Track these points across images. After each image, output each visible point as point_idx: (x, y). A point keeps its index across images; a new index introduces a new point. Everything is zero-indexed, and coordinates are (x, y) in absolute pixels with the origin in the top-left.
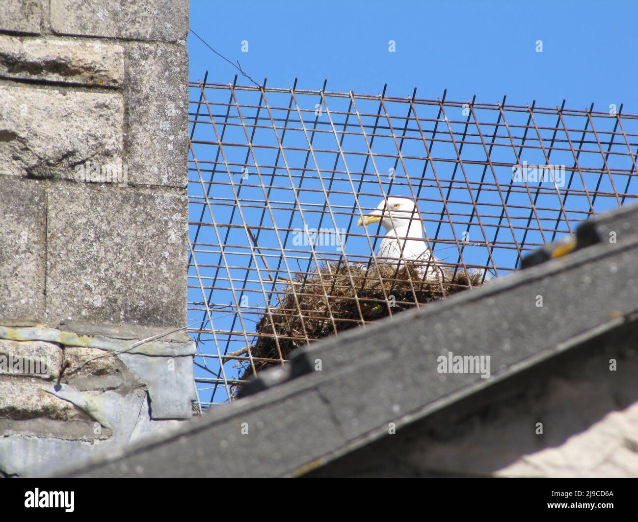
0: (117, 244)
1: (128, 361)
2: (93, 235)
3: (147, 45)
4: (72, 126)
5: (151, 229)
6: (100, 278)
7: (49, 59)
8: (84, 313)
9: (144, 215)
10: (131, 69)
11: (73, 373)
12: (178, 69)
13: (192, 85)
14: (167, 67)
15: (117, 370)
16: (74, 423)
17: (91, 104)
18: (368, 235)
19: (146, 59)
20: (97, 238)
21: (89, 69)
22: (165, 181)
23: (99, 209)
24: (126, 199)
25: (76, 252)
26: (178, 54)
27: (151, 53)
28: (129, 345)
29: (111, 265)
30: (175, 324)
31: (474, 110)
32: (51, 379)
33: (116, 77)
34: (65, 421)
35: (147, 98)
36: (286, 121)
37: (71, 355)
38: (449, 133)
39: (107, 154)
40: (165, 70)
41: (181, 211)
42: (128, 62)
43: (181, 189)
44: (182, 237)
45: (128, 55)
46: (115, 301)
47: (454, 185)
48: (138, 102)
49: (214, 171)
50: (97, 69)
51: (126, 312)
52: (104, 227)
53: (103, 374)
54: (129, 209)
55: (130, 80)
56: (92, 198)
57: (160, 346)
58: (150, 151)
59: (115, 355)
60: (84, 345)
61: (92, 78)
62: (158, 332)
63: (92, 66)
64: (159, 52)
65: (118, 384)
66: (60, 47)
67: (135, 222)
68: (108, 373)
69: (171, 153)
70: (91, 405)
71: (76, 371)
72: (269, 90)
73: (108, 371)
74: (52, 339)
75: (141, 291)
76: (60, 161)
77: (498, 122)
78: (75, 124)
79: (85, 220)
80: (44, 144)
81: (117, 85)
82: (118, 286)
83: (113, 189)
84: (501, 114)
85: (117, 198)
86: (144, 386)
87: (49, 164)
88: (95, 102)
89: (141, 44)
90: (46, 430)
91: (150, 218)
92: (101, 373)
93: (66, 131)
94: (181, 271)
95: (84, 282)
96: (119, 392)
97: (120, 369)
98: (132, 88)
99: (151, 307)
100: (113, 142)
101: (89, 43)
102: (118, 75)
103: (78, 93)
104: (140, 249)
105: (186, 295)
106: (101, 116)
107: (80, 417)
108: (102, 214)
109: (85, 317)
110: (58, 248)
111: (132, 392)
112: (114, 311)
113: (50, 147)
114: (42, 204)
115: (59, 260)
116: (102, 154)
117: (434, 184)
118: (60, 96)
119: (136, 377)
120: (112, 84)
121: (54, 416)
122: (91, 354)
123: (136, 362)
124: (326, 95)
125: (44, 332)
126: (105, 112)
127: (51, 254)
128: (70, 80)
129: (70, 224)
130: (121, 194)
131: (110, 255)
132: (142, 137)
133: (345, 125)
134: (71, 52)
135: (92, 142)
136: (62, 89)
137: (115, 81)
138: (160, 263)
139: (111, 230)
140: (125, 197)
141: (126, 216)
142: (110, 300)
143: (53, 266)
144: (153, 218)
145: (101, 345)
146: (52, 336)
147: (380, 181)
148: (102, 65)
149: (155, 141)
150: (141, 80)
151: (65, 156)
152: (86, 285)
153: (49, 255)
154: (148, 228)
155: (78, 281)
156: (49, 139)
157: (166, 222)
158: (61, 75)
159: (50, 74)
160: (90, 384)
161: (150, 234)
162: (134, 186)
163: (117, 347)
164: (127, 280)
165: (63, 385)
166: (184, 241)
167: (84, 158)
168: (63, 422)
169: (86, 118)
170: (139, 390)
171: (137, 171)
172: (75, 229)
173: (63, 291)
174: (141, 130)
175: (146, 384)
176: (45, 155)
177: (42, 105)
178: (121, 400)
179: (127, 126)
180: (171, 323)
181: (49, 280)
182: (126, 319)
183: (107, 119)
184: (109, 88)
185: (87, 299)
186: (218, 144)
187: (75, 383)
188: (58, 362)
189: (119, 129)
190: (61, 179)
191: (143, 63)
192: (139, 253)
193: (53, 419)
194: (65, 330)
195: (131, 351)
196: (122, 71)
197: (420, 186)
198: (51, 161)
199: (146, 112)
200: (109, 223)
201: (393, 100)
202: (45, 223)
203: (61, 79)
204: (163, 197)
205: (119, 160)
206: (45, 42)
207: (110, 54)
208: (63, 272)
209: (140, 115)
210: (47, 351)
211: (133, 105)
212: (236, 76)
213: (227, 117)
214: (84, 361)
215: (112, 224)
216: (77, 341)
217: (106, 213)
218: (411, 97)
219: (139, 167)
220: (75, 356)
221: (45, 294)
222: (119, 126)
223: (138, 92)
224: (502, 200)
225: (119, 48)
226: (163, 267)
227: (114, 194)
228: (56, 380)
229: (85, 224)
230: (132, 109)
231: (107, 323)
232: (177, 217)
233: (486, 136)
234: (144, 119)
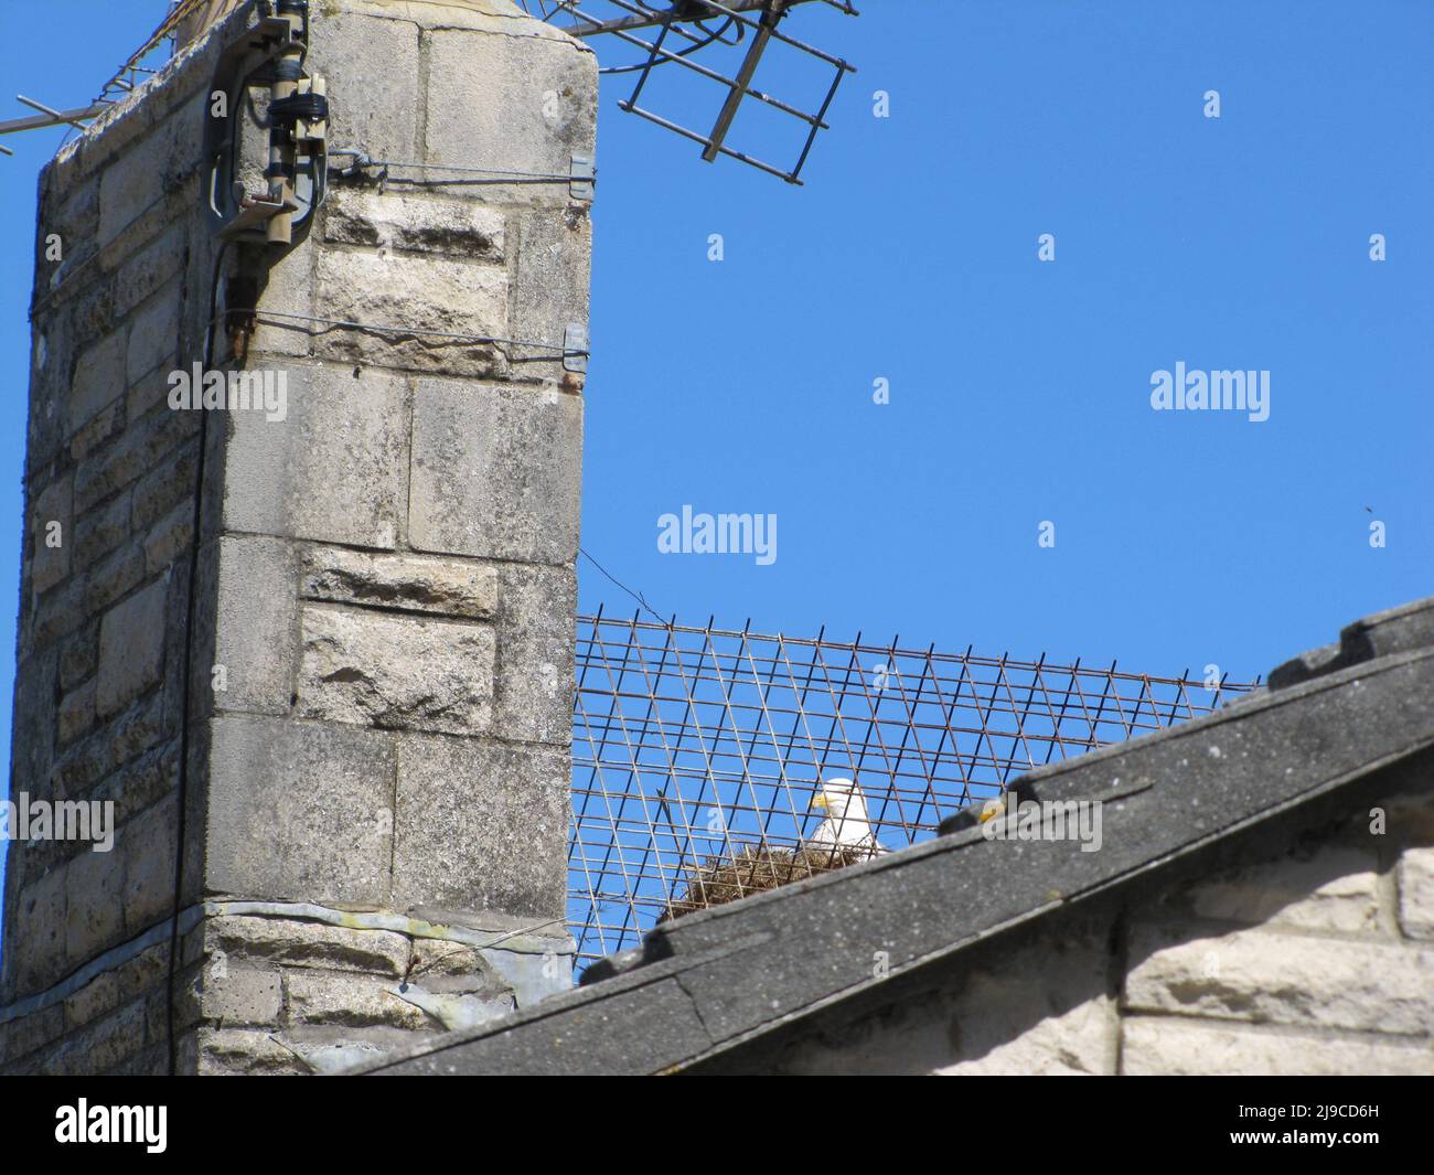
0: (483, 814)
1: (492, 959)
2: (452, 801)
3: (527, 568)
4: (430, 665)
5: (525, 796)
6: (460, 855)
7: (405, 582)
8: (438, 897)
9: (517, 779)
10: (506, 597)
11: (423, 971)
12: (564, 599)
13: (582, 620)
14: (551, 596)
15: (478, 969)
16: (423, 1033)
17: (456, 639)
18: (795, 813)
19: (525, 585)
20: (458, 805)
21: (454, 595)
22: (544, 737)
23: (461, 769)
24: (495, 758)
25: (431, 821)
26: (565, 580)
27: (531, 578)
28: (494, 938)
29: (475, 839)
30: (551, 915)
31: (932, 662)
32: (395, 977)
33: (486, 607)
34: (412, 1030)
35: (525, 633)
36: (699, 668)
37: (421, 949)
38: (900, 689)
39: (474, 701)
40: (548, 600)
41: (562, 775)
42: (503, 587)
43: (564, 747)
44: (563, 806)
45: (503, 579)
46: (478, 883)
47: (905, 754)
48: (514, 637)
49: (607, 728)
50: (464, 595)
51: (490, 898)
52: (467, 791)
53: (460, 974)
54: (498, 770)
55: (504, 610)
56: (452, 755)
57: (531, 941)
58: (526, 699)
59: (475, 950)
60: (437, 936)
61: (457, 606)
62: (529, 923)
63: (458, 591)
64: (541, 577)
65: (479, 987)
66: (419, 567)
67: (506, 787)
68: (465, 973)
69: (552, 702)
70: (444, 1011)
71: (427, 969)
72: (678, 630)
73: (467, 970)
74: (399, 928)
75: (510, 872)
76: (414, 707)
77: (961, 678)
78: (435, 663)
79: (443, 782)
80: (396, 686)
81: (488, 616)
82: (482, 865)
83: (478, 745)
84: (965, 667)
85: (483, 756)
86: (511, 989)
87: (401, 712)
88: (460, 636)
89: (519, 566)
90: (388, 1041)
91: (524, 783)
92: (457, 972)
93: (423, 671)
94: (560, 849)
95: (440, 859)
96: (480, 997)
97: (482, 967)
98: (507, 620)
99: (522, 891)
100: (482, 685)
101: (455, 564)
102: (489, 604)
103: (440, 625)
104: (511, 819)
105: (566, 879)
106: (467, 653)
107: (430, 1025)
108: (465, 775)
109: (440, 902)
110: (409, 816)
111: (496, 997)
112: (476, 896)
113: (403, 690)
114: (392, 760)
115: (410, 830)
116: (467, 701)
117: (880, 751)
118: (418, 627)
119: (501, 979)
120: (482, 615)
121: (397, 1024)
122: (446, 947)
123: (501, 959)
124: (750, 638)
125: (388, 919)
126: (472, 649)
127: (401, 824)
128: (431, 608)
129: (424, 787)
130: (489, 751)
131: (473, 827)
132: (517, 681)
133: (772, 675)
134: (433, 574)
135: (455, 686)
136: (420, 619)
137: (485, 611)
138: (534, 838)
139: (475, 795)
140: (494, 756)
141: (494, 778)
142: (471, 882)
143: (402, 838)
144: (528, 782)
145: (458, 937)
146: (398, 924)
147: (812, 746)
148: (470, 591)
149: (533, 687)
150: (518, 611)
151: (421, 702)
152: (442, 863)
153: (397, 825)
154: (521, 795)
155: (432, 857)
156: (402, 680)
157: (544, 788)
158: (420, 602)
159: (406, 601)
160: (444, 985)
161: (524, 802)
162: (505, 742)
163: (478, 940)
164: (493, 857)
165: (410, 985)
166: (564, 811)
167: (445, 705)
168: (410, 1032)
169: (449, 656)
170: (505, 994)
171: (509, 723)
172: (430, 793)
173: (414, 869)
174: (515, 672)
175: (514, 987)
176: (397, 699)
177: (394, 638)
178: (481, 1007)
179: (499, 667)
180: (546, 913)
181: (397, 855)
182: (491, 907)
183: (475, 658)
184: (478, 620)
185: (442, 880)
186: (613, 694)
187: (424, 984)
188: (405, 956)
189: (489, 671)
190: (415, 731)
191: (521, 589)
192: (510, 825)
193: (396, 1027)
194: (414, 917)
195: (496, 946)
196: (495, 599)
197: (863, 754)
198: (404, 708)
199: (523, 650)
200: (473, 787)
201: (831, 646)
202: (393, 784)
203: (420, 607)
204: (540, 756)
205: (488, 709)
206: (401, 561)
207: (480, 577)
208: (414, 846)
209: (516, 654)
210: (392, 943)
211: (507, 642)
212: (638, 611)
213: (625, 661)
214: (437, 956)
215: (477, 788)
216: (429, 931)
217: (470, 775)
218: (854, 644)
219: (512, 719)
220: (427, 950)
221: (391, 872)
222: (489, 667)
223: (514, 625)
224: (963, 774)
225: (492, 570)
226: (538, 842)
227: (480, 751)
228: (402, 979)
229: (444, 787)
230: (506, 646)
231: (467, 910)
232: (558, 781)
233: (947, 694)
234: (520, 660)
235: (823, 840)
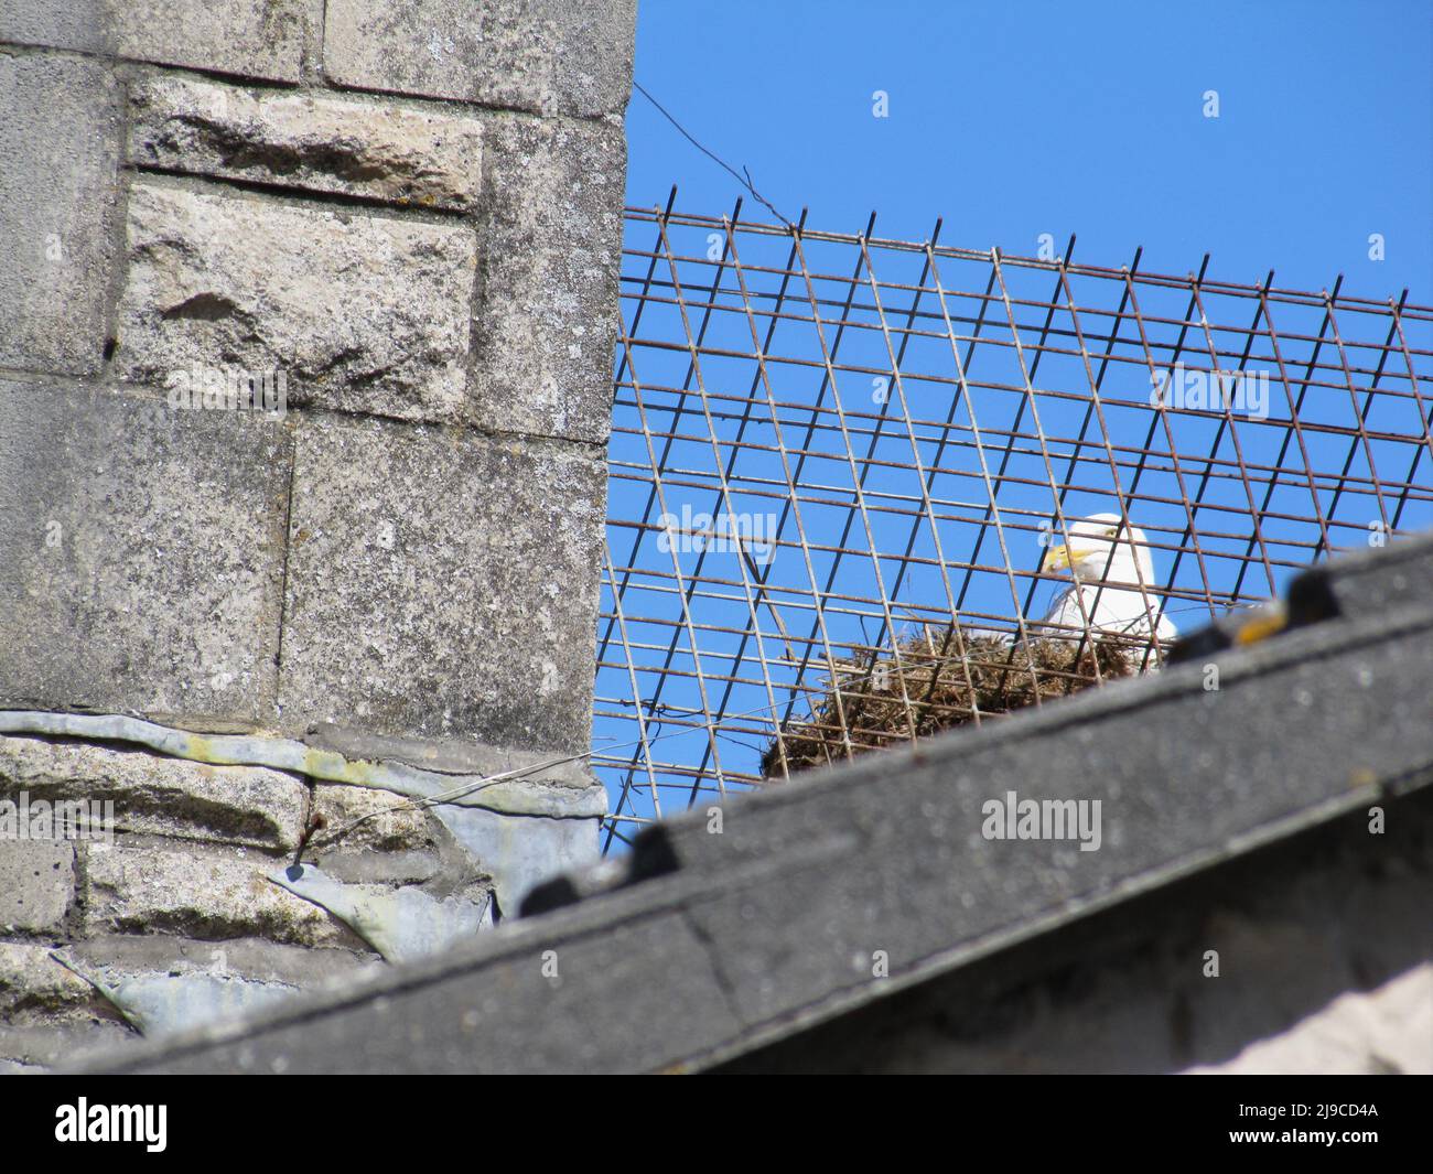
0: (445, 562)
1: (454, 823)
2: (391, 539)
3: (536, 122)
4: (358, 293)
5: (523, 533)
6: (402, 636)
7: (315, 141)
8: (361, 710)
9: (508, 499)
10: (496, 173)
11: (329, 841)
12: (602, 179)
13: (636, 214)
14: (578, 173)
15: (429, 842)
16: (328, 954)
17: (406, 246)
18: (1011, 572)
19: (532, 153)
20: (400, 545)
21: (403, 168)
22: (559, 426)
23: (408, 481)
24: (469, 462)
25: (351, 572)
26: (604, 145)
27: (543, 139)
28: (459, 786)
29: (429, 608)
30: (564, 746)
31: (1270, 305)
32: (279, 852)
33: (461, 189)
34: (308, 947)
35: (529, 239)
36: (847, 306)
37: (328, 802)
38: (1209, 353)
39: (434, 359)
40: (573, 180)
41: (590, 496)
42: (492, 156)
43: (595, 445)
44: (589, 553)
45: (492, 140)
46: (434, 687)
47: (1215, 469)
48: (510, 246)
49: (679, 411)
50: (420, 169)
51: (455, 713)
52: (418, 521)
53: (398, 848)
54: (475, 484)
55: (493, 196)
56: (394, 456)
57: (527, 792)
58: (529, 358)
59: (425, 807)
60: (357, 781)
61: (409, 188)
62: (523, 760)
63: (411, 161)
64: (562, 139)
65: (430, 873)
66: (342, 115)
67: (488, 516)
68: (407, 847)
69: (576, 365)
70: (365, 915)
71: (337, 838)
72: (812, 236)
73: (409, 842)
74: (288, 764)
75: (492, 668)
76: (327, 369)
77: (1322, 334)
78: (365, 289)
79: (375, 504)
80: (294, 330)
81: (463, 206)
82: (441, 654)
83: (441, 439)
84: (1328, 317)
85: (449, 459)
86: (487, 879)
87: (302, 375)
88: (413, 242)
89: (524, 119)
90: (264, 965)
91: (523, 509)
92: (392, 845)
93: (343, 302)
94: (584, 628)
95: (367, 642)
96: (432, 892)
97: (436, 838)
98: (497, 215)
99: (512, 704)
100: (449, 332)
101: (407, 110)
102: (466, 184)
103: (376, 221)
104: (496, 574)
105: (592, 682)
106: (424, 273)
107: (341, 940)
108: (414, 492)
109: (364, 719)
110: (313, 562)
111: (461, 892)
112: (430, 710)
113: (307, 336)
114: (283, 462)
115: (313, 589)
116: (422, 359)
117: (1169, 463)
118: (336, 224)
119: (470, 859)
120: (453, 204)
121: (282, 935)
122: (373, 801)
123: (470, 825)
124: (940, 253)
125: (274, 747)
126: (434, 265)
127: (297, 576)
128: (360, 190)
129: (341, 511)
130: (459, 449)
131: (427, 585)
132: (513, 325)
133: (979, 322)
134: (366, 128)
135: (401, 331)
136: (341, 210)
137: (459, 198)
138: (537, 609)
139: (432, 529)
140: (467, 459)
141: (468, 500)
142: (421, 684)
143: (299, 603)
144: (528, 508)
145: (396, 782)
146: (286, 757)
147: (1046, 452)
148: (433, 162)
149: (542, 337)
150: (519, 199)
151: (339, 360)
152: (370, 649)
153: (290, 578)
154: (515, 530)
155: (352, 638)
156: (305, 319)
157: (557, 518)
158: (340, 177)
159: (317, 175)
160: (367, 867)
161: (520, 543)
162: (488, 435)
163: (430, 789)
164: (461, 641)
165: (307, 868)
166: (593, 562)
167: (382, 366)
168: (303, 951)
169: (392, 277)
170: (476, 888)
171: (497, 401)
172: (351, 522)
173: (318, 658)
174: (511, 310)
175: (492, 875)
176: (295, 354)
177: (294, 243)
178: (434, 909)
179: (481, 299)
180: (555, 742)
181: (289, 632)
182: (456, 729)
183: (438, 282)
184: (445, 213)
185: (370, 679)
186: (689, 350)
187: (332, 866)
188: (299, 815)
189: (464, 305)
190: (327, 410)
191: (525, 160)
192: (493, 584)
193: (279, 941)
194: (317, 744)
195: (463, 801)
196: (476, 175)
197: (1140, 467)
198: (308, 370)
199: (525, 270)
200: (429, 513)
201: (1088, 271)
202: (286, 505)
203: (342, 187)
204: (552, 461)
205: (460, 374)
206: (310, 103)
207: (451, 138)
208: (321, 618)
209: (512, 276)
210: (276, 790)
211: (497, 254)
212: (740, 201)
213: (713, 291)
214: (356, 816)
215: (436, 515)
216: (344, 771)
217: (423, 492)
218: (1127, 268)
219: (503, 393)
220: (338, 804)
221: (277, 662)
222: (463, 299)
223: (511, 224)
224: (1318, 508)
225: (473, 124)
226: (545, 617)
227: (443, 449)
228: (292, 855)
229: (376, 513)
230: (495, 261)
231: (412, 734)
232: (582, 507)
233: (1293, 363)
234: (520, 287)
235: (1063, 623)
